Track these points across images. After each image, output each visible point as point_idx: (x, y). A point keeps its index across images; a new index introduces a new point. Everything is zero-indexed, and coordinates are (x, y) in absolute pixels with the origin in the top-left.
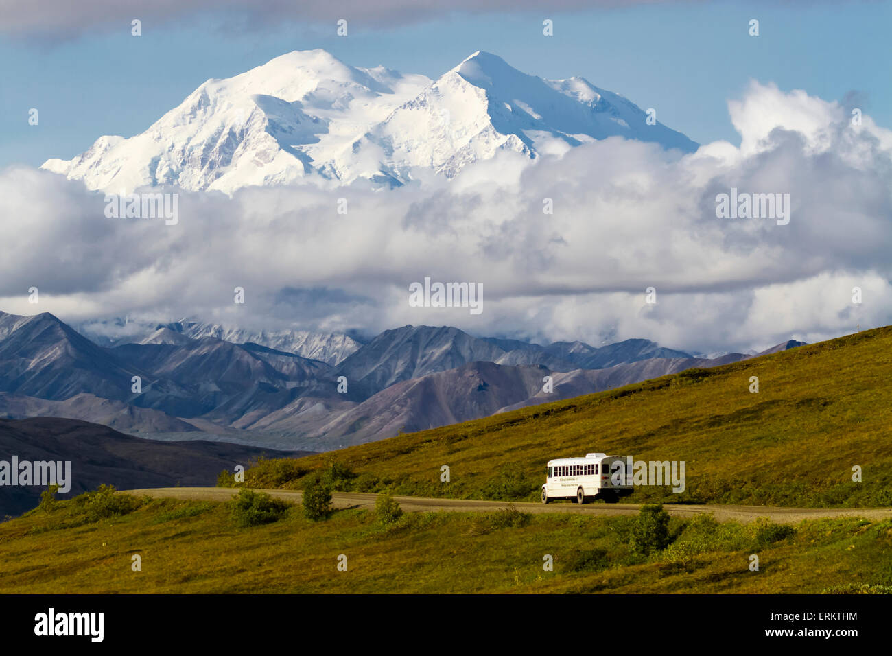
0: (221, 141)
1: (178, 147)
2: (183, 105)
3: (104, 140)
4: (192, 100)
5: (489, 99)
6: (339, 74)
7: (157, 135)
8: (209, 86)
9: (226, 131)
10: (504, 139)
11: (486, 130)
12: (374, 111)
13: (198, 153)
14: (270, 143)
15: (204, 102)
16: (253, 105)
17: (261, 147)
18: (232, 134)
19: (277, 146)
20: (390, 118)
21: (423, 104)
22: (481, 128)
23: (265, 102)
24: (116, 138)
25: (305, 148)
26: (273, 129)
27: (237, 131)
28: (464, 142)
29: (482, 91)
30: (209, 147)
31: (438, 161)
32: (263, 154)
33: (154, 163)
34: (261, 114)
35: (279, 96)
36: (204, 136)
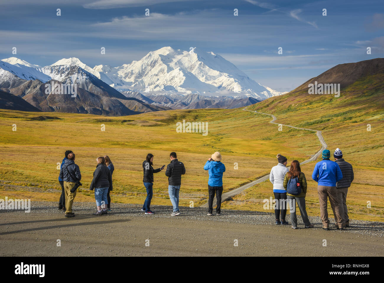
0: (153, 62)
1: (146, 63)
2: (147, 56)
3: (134, 61)
4: (148, 55)
5: (197, 55)
6: (172, 51)
7: (143, 61)
8: (151, 53)
9: (154, 60)
10: (200, 62)
11: (197, 61)
12: (179, 57)
13: (150, 64)
14: (161, 62)
15: (150, 55)
16: (159, 56)
17: (160, 63)
18: (155, 61)
19: (162, 63)
20: (181, 59)
21: (187, 56)
22: (196, 60)
23: (160, 55)
24: (136, 61)
25: (169, 63)
26: (162, 60)
27: (156, 60)
28: (193, 63)
29: (196, 54)
30: (151, 63)
31: (189, 66)
32: (160, 64)
33: (142, 66)
34: (160, 57)
35: (162, 54)
36: (150, 61)
